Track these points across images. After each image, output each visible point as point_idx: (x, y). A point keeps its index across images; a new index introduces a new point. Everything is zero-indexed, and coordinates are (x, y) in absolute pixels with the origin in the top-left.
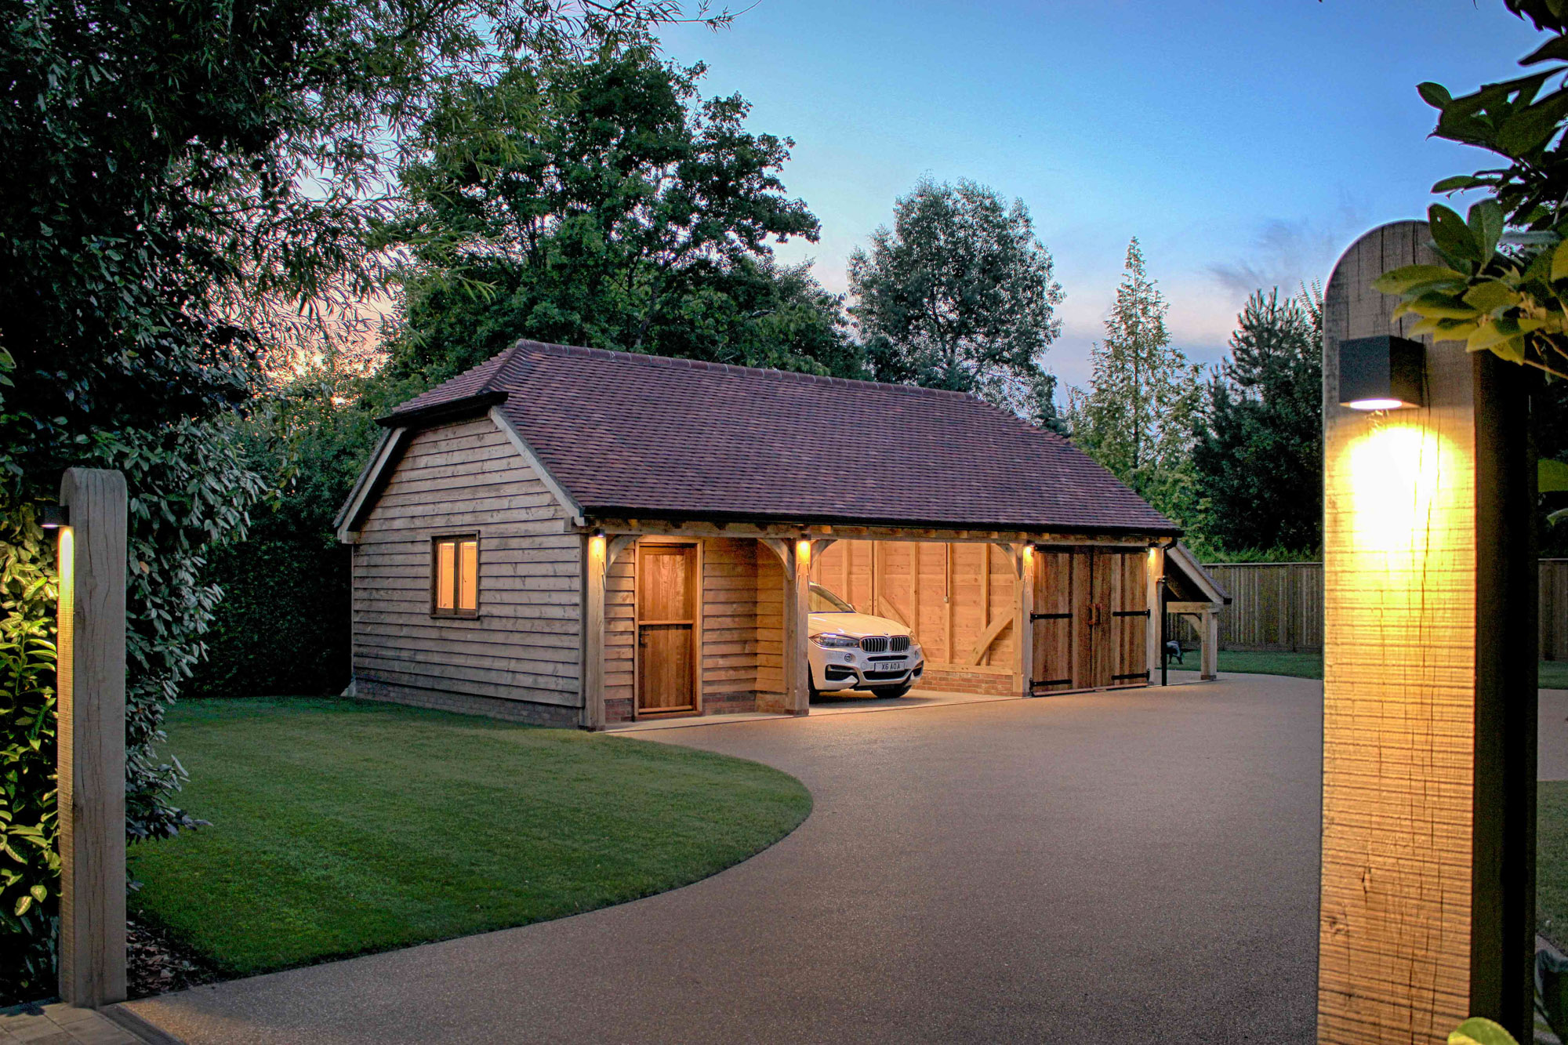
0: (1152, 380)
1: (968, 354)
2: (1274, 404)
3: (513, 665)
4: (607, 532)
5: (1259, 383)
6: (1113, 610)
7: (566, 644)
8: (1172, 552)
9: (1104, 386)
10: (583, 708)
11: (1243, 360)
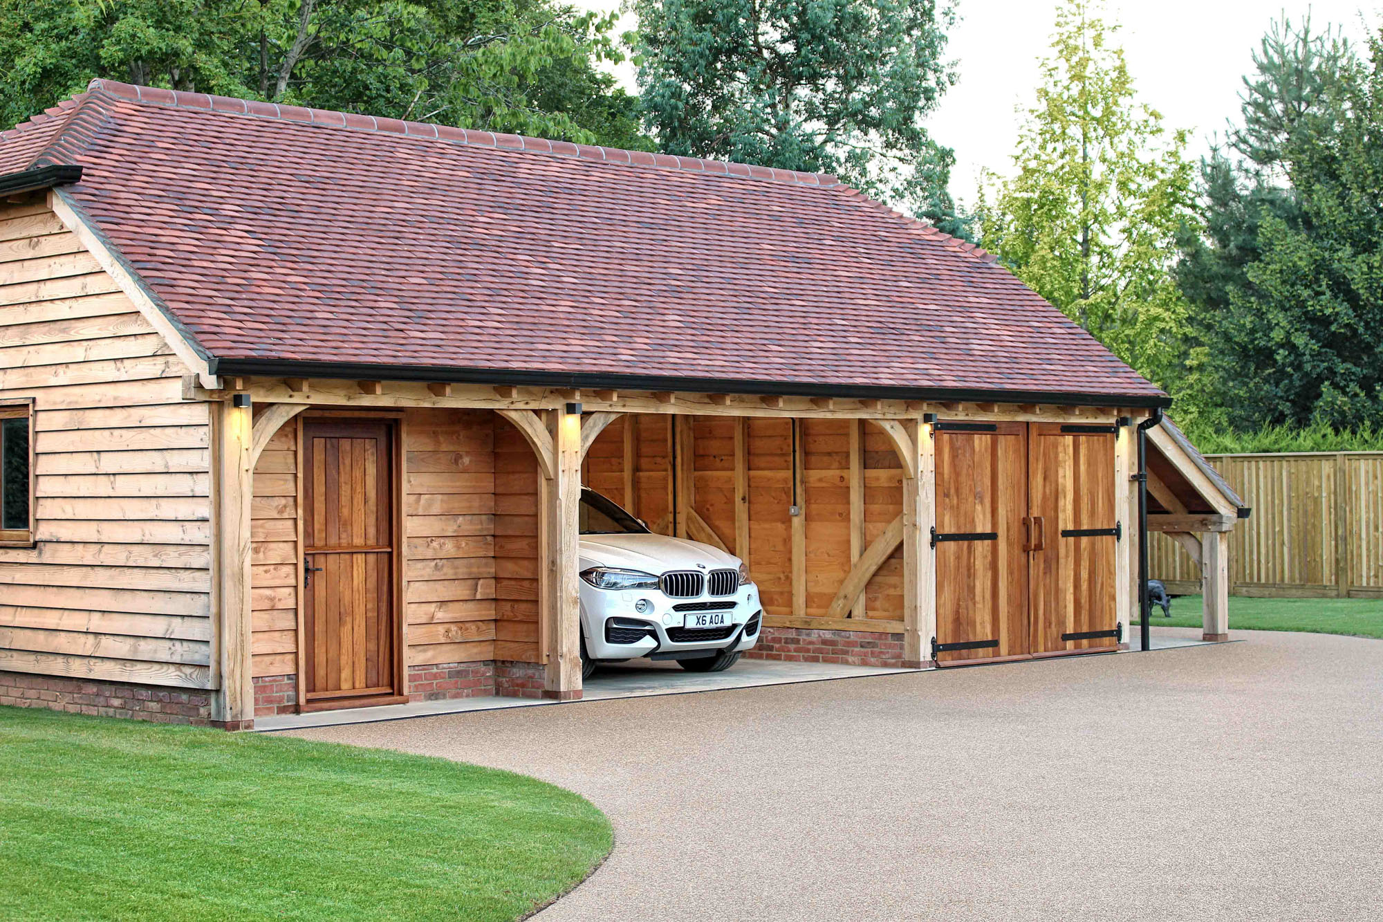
0: (1111, 155)
1: (812, 114)
2: (1309, 191)
3: (96, 623)
4: (254, 399)
5: (1282, 158)
6: (1061, 527)
7: (185, 587)
8: (1154, 433)
9: (1033, 164)
10: (218, 691)
11: (1257, 121)
